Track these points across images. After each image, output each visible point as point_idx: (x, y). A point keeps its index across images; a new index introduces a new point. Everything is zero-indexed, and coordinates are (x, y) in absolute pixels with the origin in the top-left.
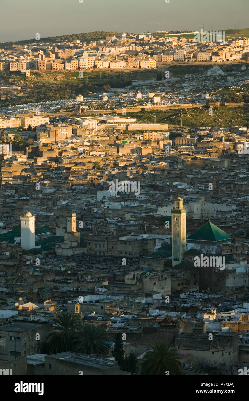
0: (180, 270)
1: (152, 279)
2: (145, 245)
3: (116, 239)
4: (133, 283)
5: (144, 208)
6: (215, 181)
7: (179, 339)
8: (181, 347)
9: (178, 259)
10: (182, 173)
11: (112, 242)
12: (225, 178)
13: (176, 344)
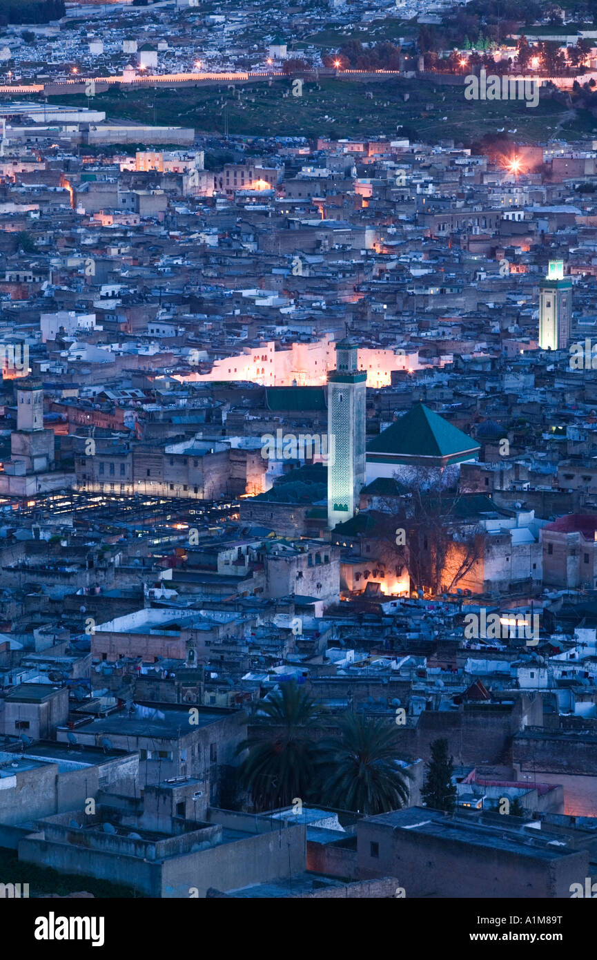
0: (356, 536)
1: (294, 561)
2: (235, 467)
3: (159, 451)
4: (239, 574)
5: (174, 361)
6: (352, 287)
7: (524, 743)
8: (529, 764)
9: (346, 505)
10: (257, 263)
11: (145, 457)
12: (375, 278)
13: (514, 758)
